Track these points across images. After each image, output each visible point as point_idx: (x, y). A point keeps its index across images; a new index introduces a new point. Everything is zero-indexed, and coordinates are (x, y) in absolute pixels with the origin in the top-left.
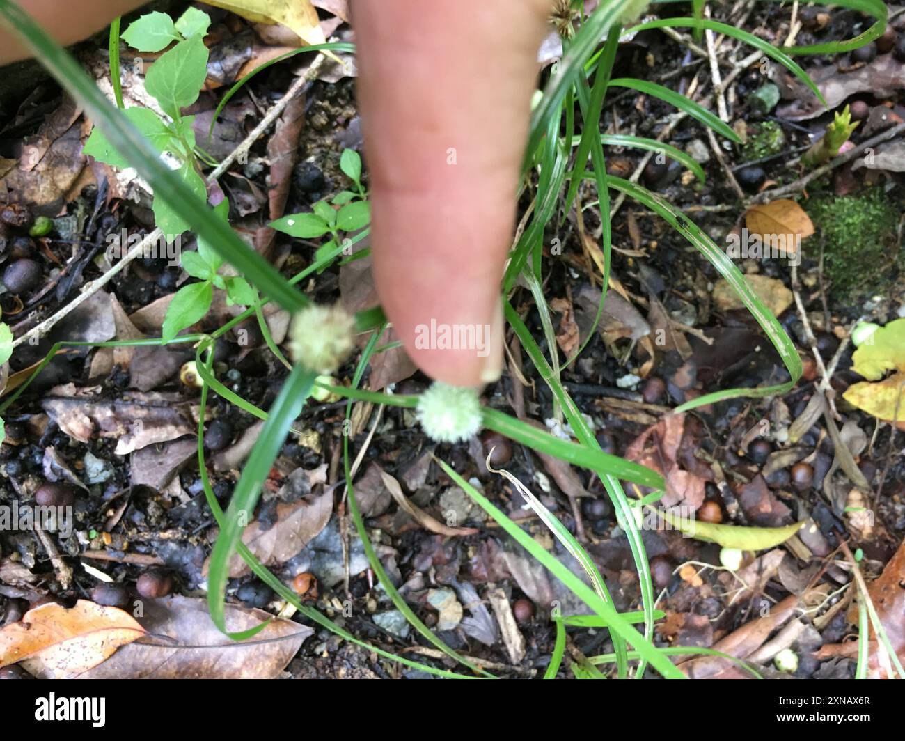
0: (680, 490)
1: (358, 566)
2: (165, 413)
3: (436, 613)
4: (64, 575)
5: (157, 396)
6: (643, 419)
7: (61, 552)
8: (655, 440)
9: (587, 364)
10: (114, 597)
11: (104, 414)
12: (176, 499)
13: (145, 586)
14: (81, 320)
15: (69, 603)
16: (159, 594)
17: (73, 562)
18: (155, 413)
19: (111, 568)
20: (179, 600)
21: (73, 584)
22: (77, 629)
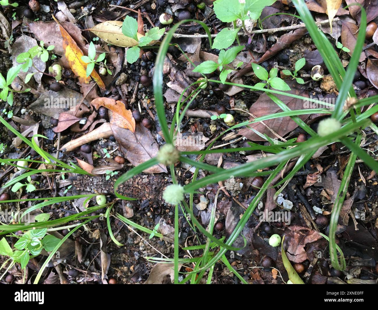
0: (297, 252)
1: (193, 170)
2: (186, 85)
3: (199, 201)
4: (133, 100)
5: (188, 79)
6: (309, 224)
7: (137, 94)
8: (306, 232)
9: (310, 192)
10: (137, 117)
11: (174, 71)
12: (171, 108)
13: (145, 122)
14: (190, 41)
15: (128, 108)
16: (146, 126)
17: (137, 100)
18: (184, 82)
19: (143, 109)
20: (149, 132)
21: (133, 104)
22: (124, 115)
